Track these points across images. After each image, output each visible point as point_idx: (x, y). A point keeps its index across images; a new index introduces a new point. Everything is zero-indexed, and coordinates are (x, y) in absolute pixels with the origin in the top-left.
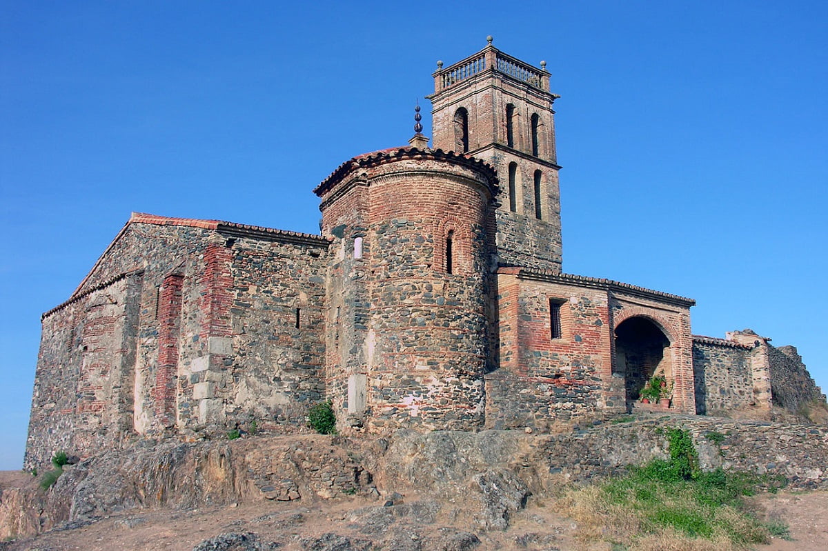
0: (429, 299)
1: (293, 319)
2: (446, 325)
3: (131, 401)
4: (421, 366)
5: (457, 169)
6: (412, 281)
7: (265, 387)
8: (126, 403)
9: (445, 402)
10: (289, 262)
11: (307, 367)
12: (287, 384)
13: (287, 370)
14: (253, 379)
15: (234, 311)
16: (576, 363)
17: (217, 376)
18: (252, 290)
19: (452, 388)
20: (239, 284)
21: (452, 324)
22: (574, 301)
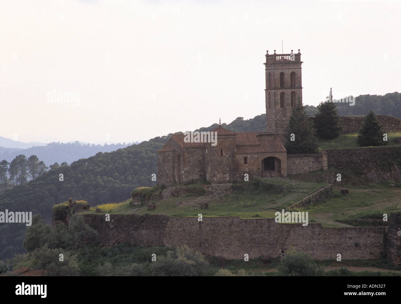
0: (217, 161)
1: (199, 162)
2: (221, 165)
3: (175, 176)
4: (216, 173)
5: (222, 137)
6: (215, 158)
7: (194, 175)
8: (174, 177)
9: (220, 179)
10: (198, 152)
11: (202, 171)
12: (198, 174)
13: (199, 172)
14: (192, 174)
15: (188, 163)
16: (249, 169)
17: (186, 174)
18: (191, 158)
19: (222, 176)
20: (189, 157)
21: (222, 165)
22: (249, 157)
